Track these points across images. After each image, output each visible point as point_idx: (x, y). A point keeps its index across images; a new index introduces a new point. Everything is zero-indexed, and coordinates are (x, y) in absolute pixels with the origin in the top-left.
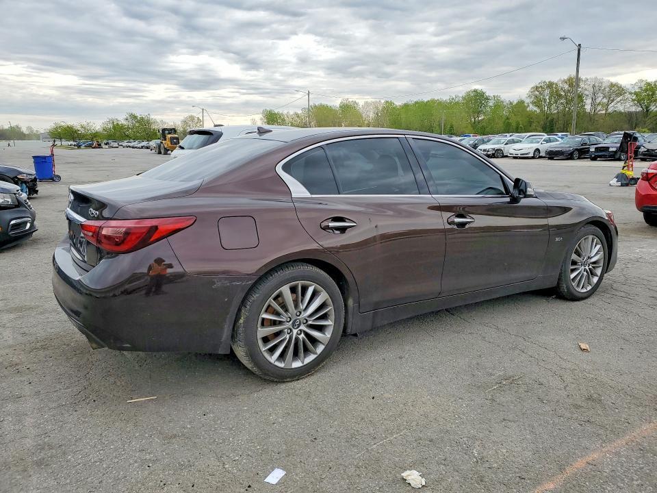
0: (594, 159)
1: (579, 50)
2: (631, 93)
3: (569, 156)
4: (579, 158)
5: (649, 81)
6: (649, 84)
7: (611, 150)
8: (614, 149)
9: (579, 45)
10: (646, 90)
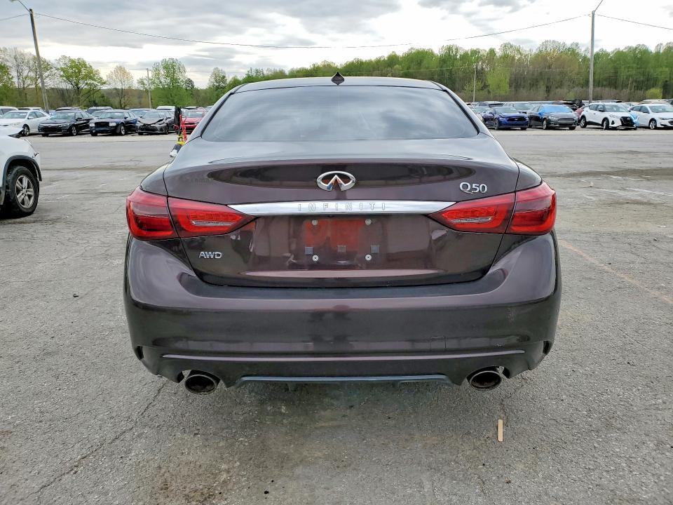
0: (94, 135)
1: (32, 16)
2: (57, 69)
3: (67, 132)
4: (77, 134)
5: (72, 58)
6: (73, 61)
7: (111, 125)
8: (114, 124)
9: (31, 10)
10: (71, 67)
